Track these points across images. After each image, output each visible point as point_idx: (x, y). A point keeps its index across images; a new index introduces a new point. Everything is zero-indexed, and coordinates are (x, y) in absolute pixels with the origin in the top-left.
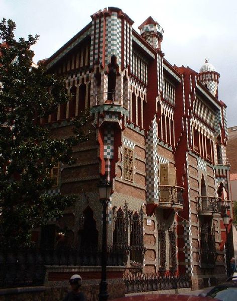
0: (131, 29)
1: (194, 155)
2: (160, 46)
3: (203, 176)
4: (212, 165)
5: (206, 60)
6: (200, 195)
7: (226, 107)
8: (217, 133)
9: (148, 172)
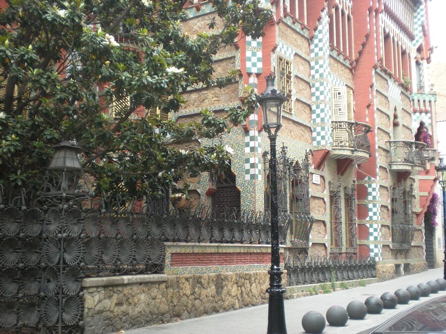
6: (393, 139)
8: (417, 41)
9: (314, 98)
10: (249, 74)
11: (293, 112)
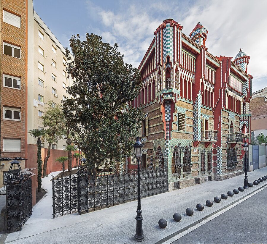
0: (181, 33)
1: (226, 111)
2: (204, 43)
3: (232, 122)
4: (238, 115)
5: (240, 50)
6: (229, 133)
7: (252, 78)
8: (244, 95)
9: (195, 124)
10: (166, 122)
11: (185, 130)
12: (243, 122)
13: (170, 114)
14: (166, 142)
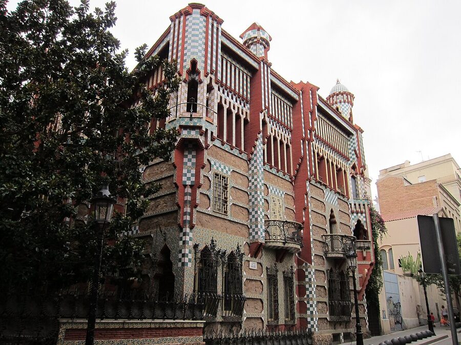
1: (318, 185)
2: (266, 54)
3: (332, 211)
4: (345, 199)
5: (338, 81)
6: (329, 233)
7: (362, 131)
8: (351, 162)
9: (251, 203)
10: (185, 186)
11: (229, 213)
12: (355, 214)
13: (193, 171)
14: (181, 235)
